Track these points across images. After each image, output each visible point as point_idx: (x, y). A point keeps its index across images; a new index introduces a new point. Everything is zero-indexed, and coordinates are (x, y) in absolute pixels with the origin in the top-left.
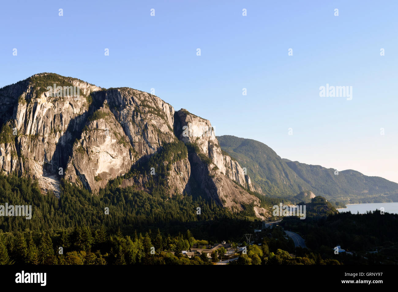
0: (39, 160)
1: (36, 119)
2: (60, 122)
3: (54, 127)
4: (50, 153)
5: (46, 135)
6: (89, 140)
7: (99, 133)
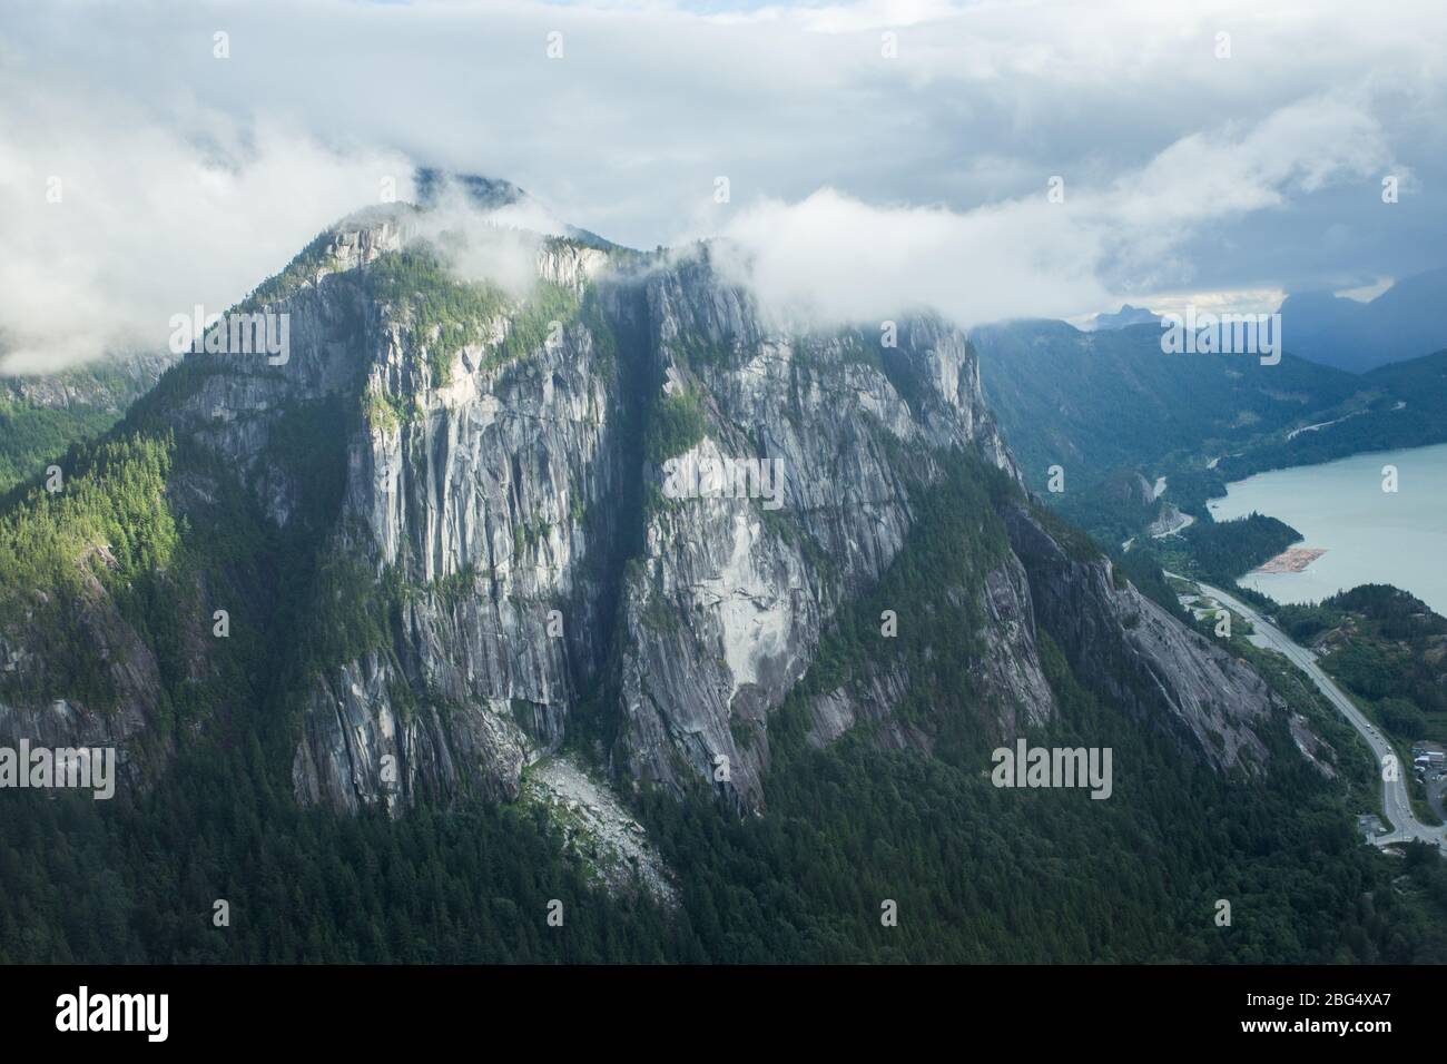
0: (495, 694)
1: (453, 495)
2: (541, 484)
3: (523, 516)
4: (534, 650)
5: (503, 567)
6: (680, 557)
7: (708, 510)
